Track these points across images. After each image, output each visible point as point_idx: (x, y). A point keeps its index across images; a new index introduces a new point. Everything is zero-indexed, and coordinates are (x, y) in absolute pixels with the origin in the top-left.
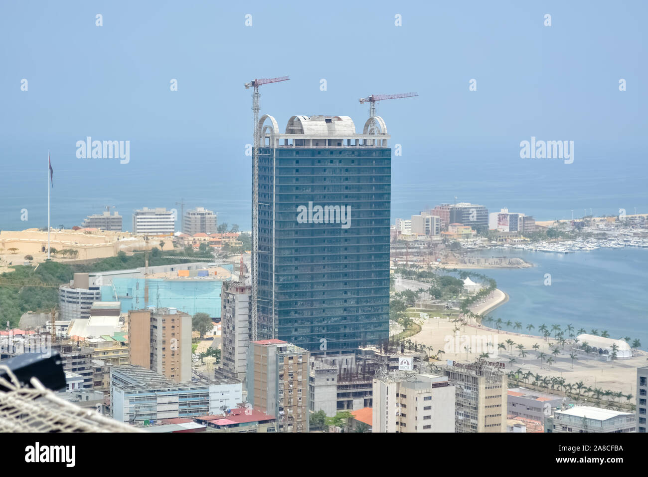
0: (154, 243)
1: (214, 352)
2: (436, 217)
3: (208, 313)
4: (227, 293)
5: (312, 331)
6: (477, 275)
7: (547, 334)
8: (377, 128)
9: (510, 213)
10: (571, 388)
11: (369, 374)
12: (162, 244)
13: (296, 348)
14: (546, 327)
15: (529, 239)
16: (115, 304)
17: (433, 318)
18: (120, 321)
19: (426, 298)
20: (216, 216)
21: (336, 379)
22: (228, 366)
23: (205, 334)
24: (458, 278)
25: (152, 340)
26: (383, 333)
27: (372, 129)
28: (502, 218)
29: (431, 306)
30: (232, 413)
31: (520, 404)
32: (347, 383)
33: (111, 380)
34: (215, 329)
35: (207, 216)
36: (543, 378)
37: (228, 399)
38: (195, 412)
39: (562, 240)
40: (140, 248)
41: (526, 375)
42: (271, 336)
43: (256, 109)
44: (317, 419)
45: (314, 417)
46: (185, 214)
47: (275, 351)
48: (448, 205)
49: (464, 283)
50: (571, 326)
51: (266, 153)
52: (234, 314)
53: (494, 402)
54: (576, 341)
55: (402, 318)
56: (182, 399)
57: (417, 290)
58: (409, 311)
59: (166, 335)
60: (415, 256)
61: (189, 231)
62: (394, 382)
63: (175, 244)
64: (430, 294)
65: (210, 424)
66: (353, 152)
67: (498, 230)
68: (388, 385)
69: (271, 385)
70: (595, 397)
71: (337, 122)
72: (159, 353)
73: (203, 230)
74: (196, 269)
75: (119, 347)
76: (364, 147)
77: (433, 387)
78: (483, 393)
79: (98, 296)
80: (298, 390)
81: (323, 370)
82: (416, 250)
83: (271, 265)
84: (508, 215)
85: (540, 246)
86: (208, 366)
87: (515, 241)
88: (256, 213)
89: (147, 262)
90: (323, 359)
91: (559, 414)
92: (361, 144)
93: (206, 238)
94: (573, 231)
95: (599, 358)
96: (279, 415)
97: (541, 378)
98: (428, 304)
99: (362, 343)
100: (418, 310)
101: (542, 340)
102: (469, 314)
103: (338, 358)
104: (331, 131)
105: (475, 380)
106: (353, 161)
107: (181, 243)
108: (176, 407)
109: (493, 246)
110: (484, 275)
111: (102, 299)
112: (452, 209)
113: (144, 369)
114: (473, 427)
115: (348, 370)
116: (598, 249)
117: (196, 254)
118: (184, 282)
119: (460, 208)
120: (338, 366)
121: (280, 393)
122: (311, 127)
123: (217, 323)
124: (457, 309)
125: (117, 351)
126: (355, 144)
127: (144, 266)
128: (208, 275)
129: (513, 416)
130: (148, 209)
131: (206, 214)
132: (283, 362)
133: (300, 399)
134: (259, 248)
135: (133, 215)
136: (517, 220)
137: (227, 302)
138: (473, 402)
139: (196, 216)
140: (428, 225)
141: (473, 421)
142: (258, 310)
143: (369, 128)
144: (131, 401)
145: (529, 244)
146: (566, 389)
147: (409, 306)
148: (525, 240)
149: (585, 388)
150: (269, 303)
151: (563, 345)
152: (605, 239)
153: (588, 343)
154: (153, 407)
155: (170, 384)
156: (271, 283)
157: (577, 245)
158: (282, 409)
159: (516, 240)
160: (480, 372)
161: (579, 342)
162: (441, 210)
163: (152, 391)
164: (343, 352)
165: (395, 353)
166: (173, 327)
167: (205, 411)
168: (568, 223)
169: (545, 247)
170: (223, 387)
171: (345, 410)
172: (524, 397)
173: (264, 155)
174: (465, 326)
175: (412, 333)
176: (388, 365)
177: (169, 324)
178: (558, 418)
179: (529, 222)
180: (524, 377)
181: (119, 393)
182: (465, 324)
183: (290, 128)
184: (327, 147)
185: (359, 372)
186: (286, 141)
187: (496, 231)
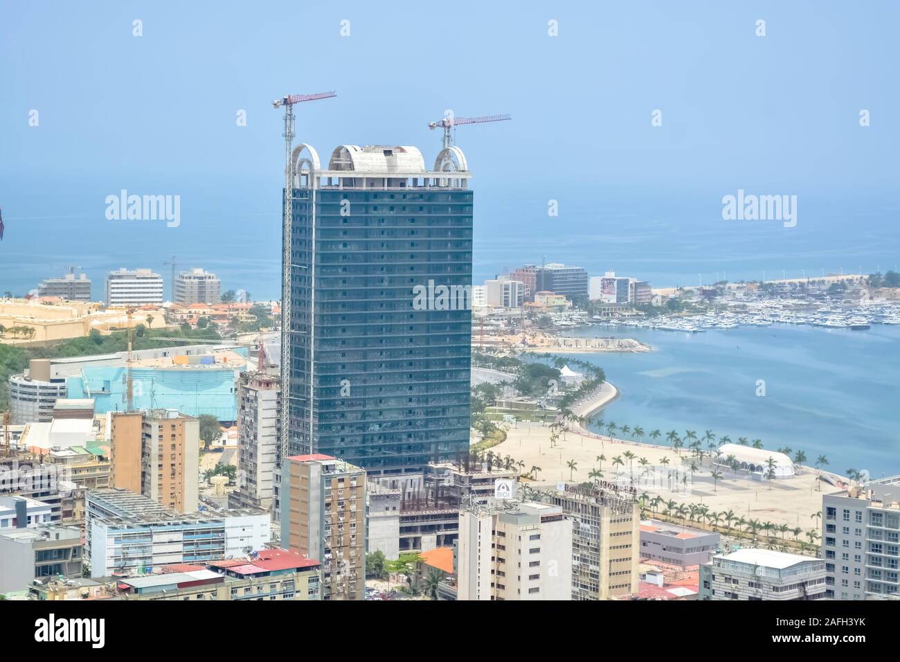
0: (140, 318)
1: (225, 469)
2: (518, 282)
3: (214, 414)
4: (246, 388)
5: (364, 441)
6: (578, 362)
7: (678, 444)
8: (454, 162)
9: (618, 278)
10: (717, 520)
11: (442, 500)
12: (150, 320)
13: (348, 466)
14: (677, 434)
15: (643, 313)
16: (87, 403)
17: (521, 421)
18: (94, 425)
19: (511, 395)
20: (219, 280)
21: (398, 507)
22: (247, 490)
23: (211, 444)
24: (552, 366)
25: (143, 454)
26: (461, 444)
27: (447, 165)
28: (607, 284)
29: (517, 405)
30: (259, 556)
31: (654, 543)
32: (414, 513)
33: (87, 509)
34: (225, 437)
35: (208, 281)
36: (678, 506)
37: (252, 537)
38: (204, 554)
39: (688, 314)
40: (119, 324)
41: (654, 501)
42: (308, 448)
43: (289, 137)
44: (373, 563)
45: (369, 560)
46: (177, 278)
47: (320, 470)
48: (534, 267)
49: (560, 374)
50: (711, 433)
51: (302, 196)
52: (256, 418)
53: (621, 541)
54: (719, 454)
55: (479, 421)
56: (188, 536)
57: (497, 382)
58: (490, 411)
59: (163, 448)
60: (491, 335)
61: (182, 301)
62: (489, 515)
63: (166, 318)
64: (516, 388)
65: (229, 572)
66: (421, 196)
67: (602, 300)
68: (481, 519)
69: (314, 518)
70: (750, 531)
71: (399, 155)
72: (154, 471)
73: (202, 298)
74: (198, 354)
75: (96, 463)
76: (436, 189)
77: (542, 522)
78: (606, 528)
79: (62, 391)
80: (351, 525)
81: (381, 496)
82: (492, 328)
83: (309, 351)
84: (615, 280)
85: (659, 323)
86: (217, 489)
87: (625, 316)
88: (287, 278)
89: (130, 344)
90: (381, 479)
91: (720, 559)
92: (432, 184)
93: (205, 310)
94: (702, 303)
95: (751, 476)
96: (324, 560)
97: (675, 506)
98: (513, 402)
99: (432, 458)
100: (500, 411)
101: (672, 452)
102: (570, 416)
103: (401, 479)
104: (391, 166)
105: (595, 509)
106: (421, 208)
107: (172, 317)
108: (180, 547)
109: (595, 322)
110: (588, 363)
111: (70, 394)
112: (539, 271)
113: (133, 495)
114: (593, 575)
115: (414, 496)
116: (736, 327)
117: (196, 334)
118: (183, 372)
119: (551, 270)
120: (401, 490)
121: (326, 528)
122: (364, 161)
123: (227, 428)
124: (554, 408)
125: (93, 469)
126: (423, 185)
127: (126, 349)
128: (214, 362)
129: (645, 558)
130: (127, 270)
131: (205, 277)
132: (330, 485)
133: (353, 536)
134: (292, 327)
135: (106, 278)
136: (627, 288)
137: (247, 402)
138: (593, 541)
139: (192, 280)
140: (508, 293)
141: (592, 567)
142: (290, 412)
143: (443, 163)
144: (117, 539)
145: (644, 320)
146: (710, 520)
147: (488, 404)
148: (638, 315)
149: (736, 519)
150: (306, 403)
151: (701, 458)
152: (746, 312)
153: (734, 456)
154: (147, 549)
155: (171, 515)
156: (309, 375)
157: (708, 321)
158: (328, 551)
159: (627, 314)
160: (602, 499)
161: (722, 455)
162: (525, 273)
163: (145, 526)
164: (407, 471)
165: (479, 471)
166: (173, 435)
167: (219, 553)
168: (695, 291)
169: (665, 324)
170: (244, 519)
171: (411, 551)
172: (659, 532)
173: (299, 200)
174: (566, 433)
175: (495, 442)
176: (470, 489)
177: (167, 432)
178: (719, 565)
179: (642, 290)
180: (651, 504)
181: (100, 529)
182: (566, 430)
183: (334, 162)
184: (386, 188)
185: (430, 497)
186: (330, 179)
187: (599, 302)
